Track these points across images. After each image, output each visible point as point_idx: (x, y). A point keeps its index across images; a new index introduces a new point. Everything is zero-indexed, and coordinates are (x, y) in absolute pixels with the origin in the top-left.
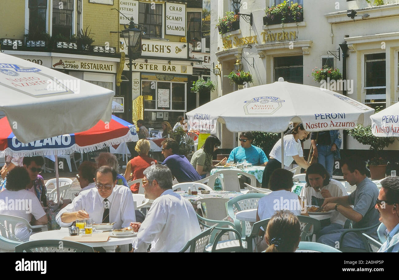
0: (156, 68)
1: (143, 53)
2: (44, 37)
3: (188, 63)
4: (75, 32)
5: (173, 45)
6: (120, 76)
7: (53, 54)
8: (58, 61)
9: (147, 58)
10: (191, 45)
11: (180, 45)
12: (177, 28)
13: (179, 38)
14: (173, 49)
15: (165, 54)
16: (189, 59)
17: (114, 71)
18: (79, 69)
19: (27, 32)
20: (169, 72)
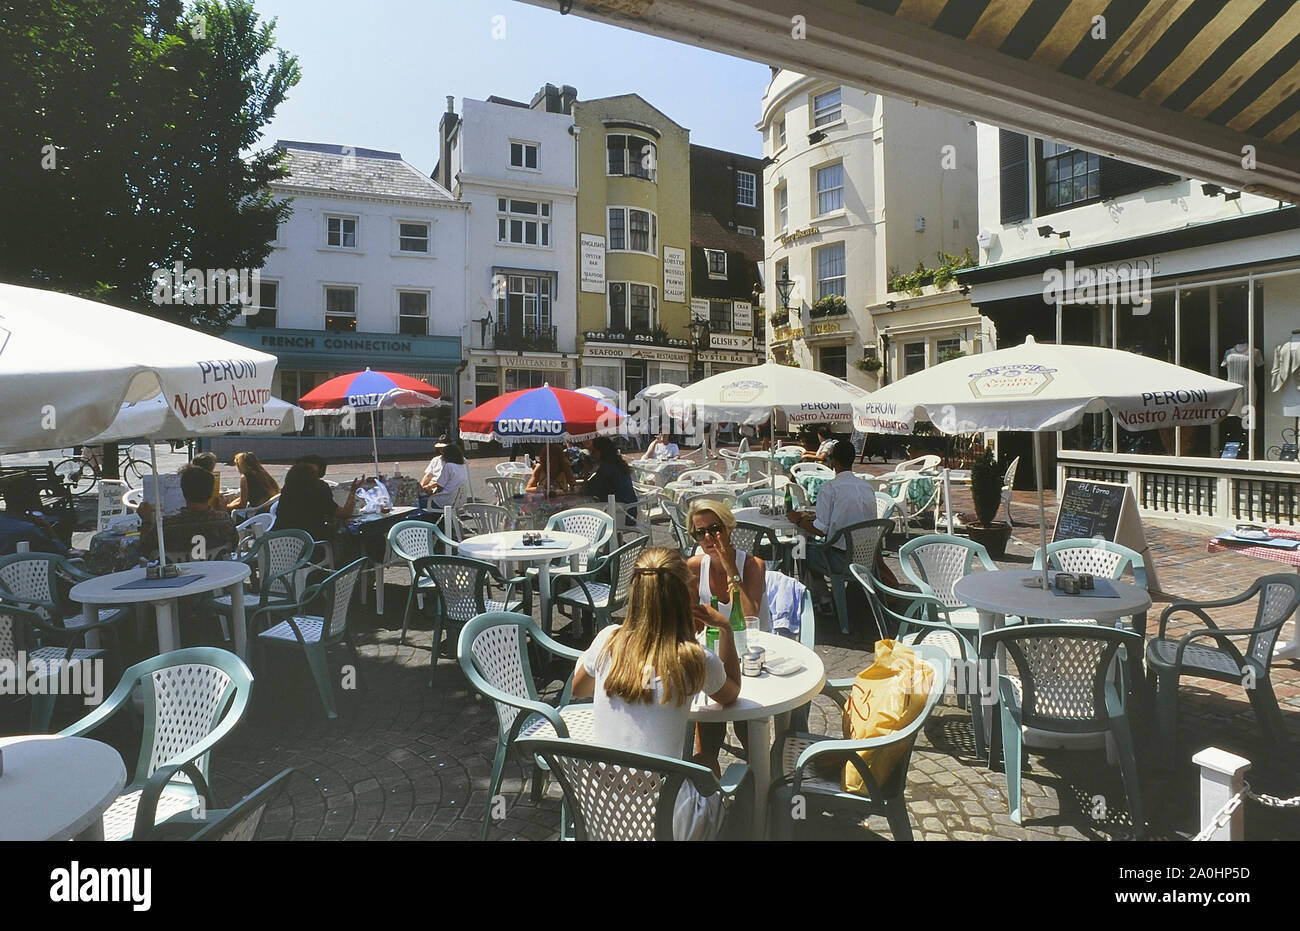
0: (725, 358)
1: (712, 346)
2: (624, 330)
3: (754, 354)
4: (651, 326)
5: (741, 339)
6: (692, 365)
7: (632, 346)
8: (636, 352)
9: (716, 350)
10: (756, 340)
11: (746, 339)
12: (744, 324)
13: (746, 333)
14: (740, 342)
15: (733, 347)
16: (754, 351)
17: (687, 361)
18: (656, 359)
19: (609, 327)
20: (737, 362)
